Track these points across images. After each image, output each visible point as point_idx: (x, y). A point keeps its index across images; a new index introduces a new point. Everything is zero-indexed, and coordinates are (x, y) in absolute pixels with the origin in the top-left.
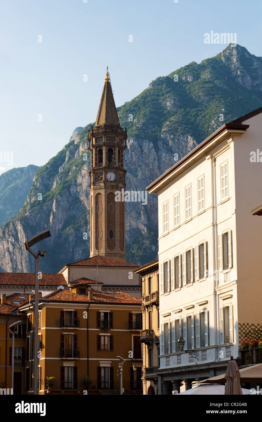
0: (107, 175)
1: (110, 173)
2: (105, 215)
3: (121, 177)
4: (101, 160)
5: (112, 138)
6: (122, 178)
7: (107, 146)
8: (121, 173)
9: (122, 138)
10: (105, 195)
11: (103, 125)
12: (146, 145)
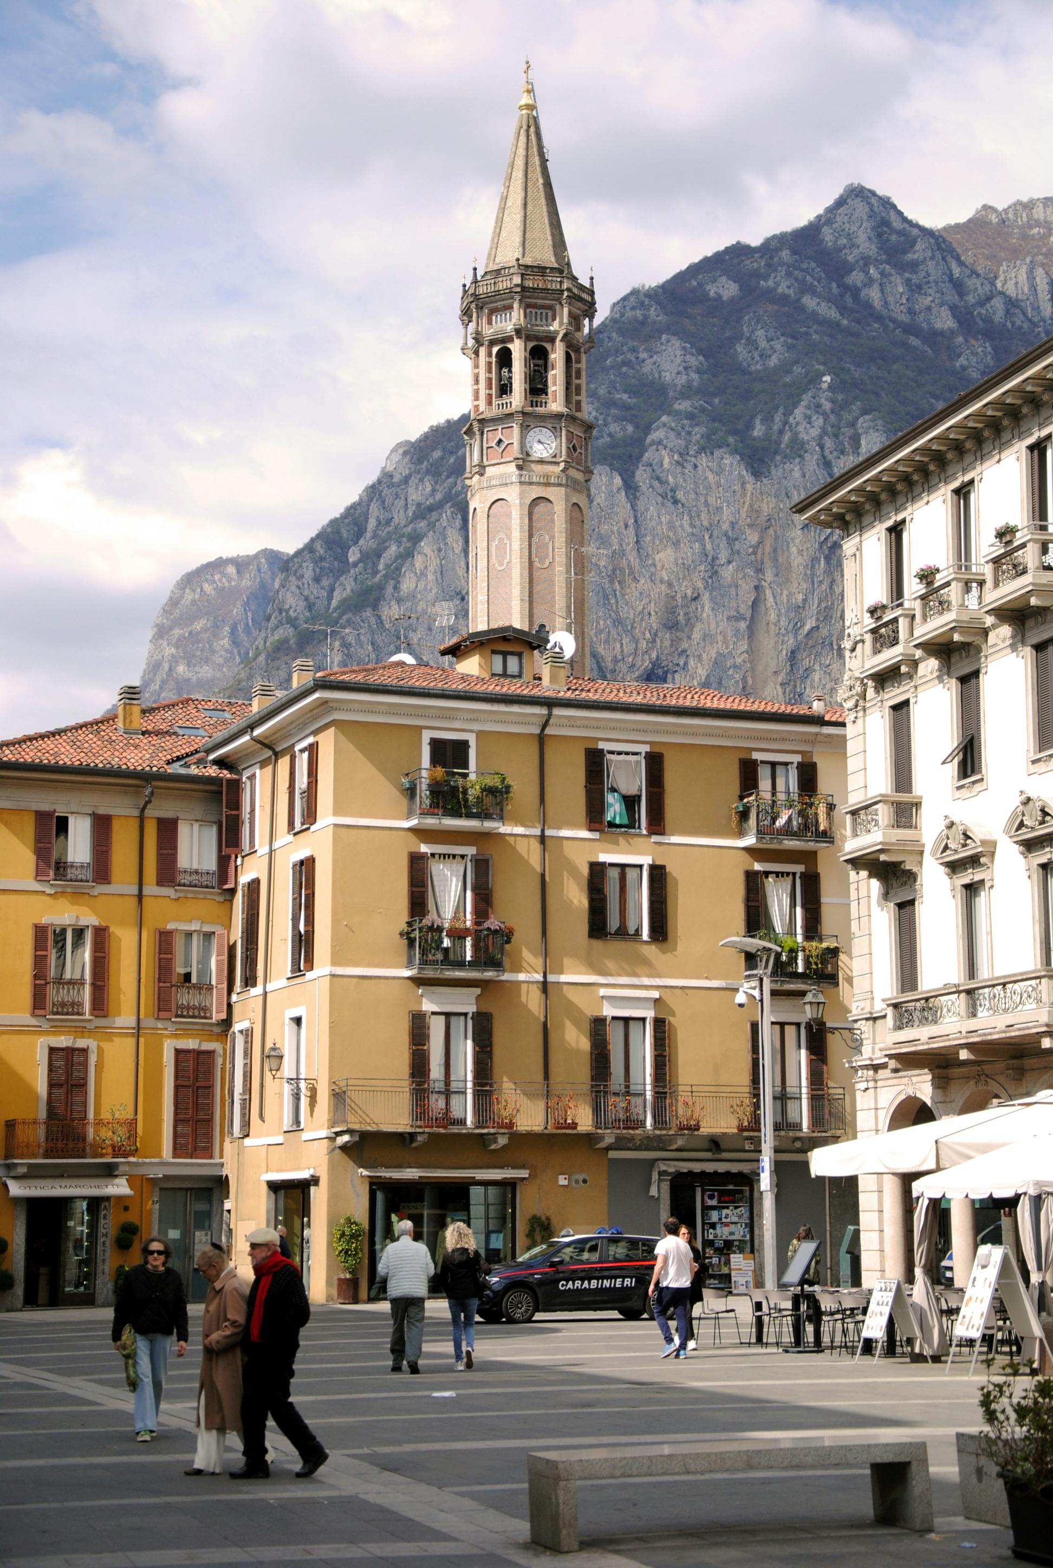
0: (528, 439)
1: (537, 430)
2: (521, 574)
3: (574, 447)
4: (505, 389)
5: (544, 311)
6: (579, 450)
7: (528, 338)
8: (575, 432)
9: (579, 312)
10: (521, 505)
11: (515, 263)
12: (602, 480)
